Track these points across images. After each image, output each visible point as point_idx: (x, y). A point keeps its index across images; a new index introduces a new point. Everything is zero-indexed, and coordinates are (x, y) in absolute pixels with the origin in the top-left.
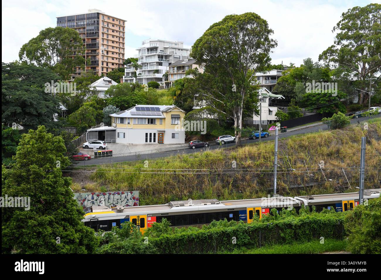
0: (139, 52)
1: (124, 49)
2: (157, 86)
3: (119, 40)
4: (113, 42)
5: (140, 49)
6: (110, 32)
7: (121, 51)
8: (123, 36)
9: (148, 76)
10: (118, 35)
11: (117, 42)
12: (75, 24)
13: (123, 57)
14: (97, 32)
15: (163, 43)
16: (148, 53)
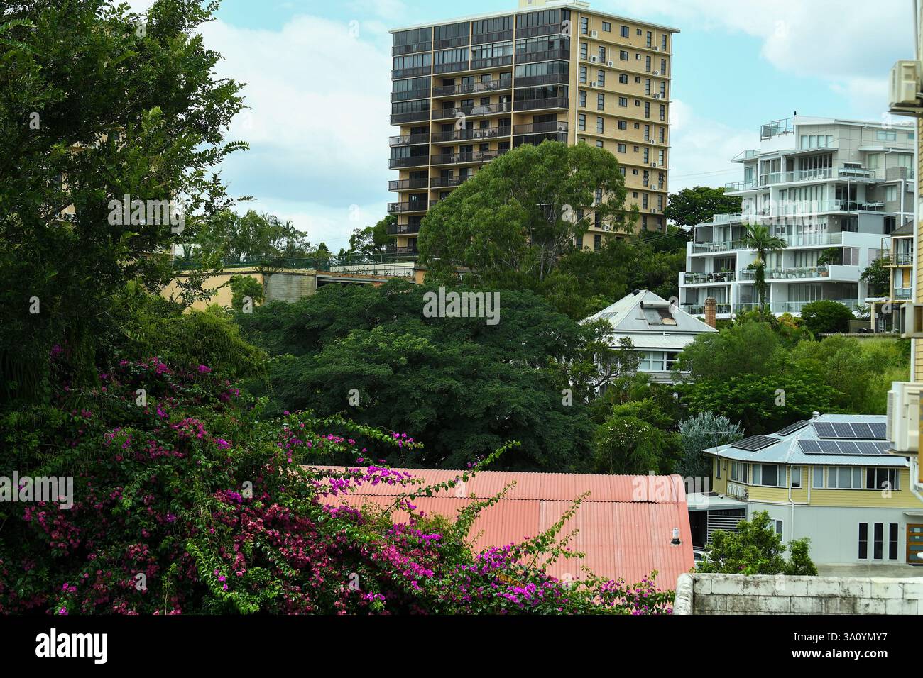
0: (748, 171)
1: (665, 150)
2: (841, 322)
3: (648, 114)
4: (622, 123)
5: (751, 157)
6: (612, 84)
7: (656, 159)
8: (664, 97)
9: (792, 273)
10: (643, 94)
11: (637, 124)
12: (469, 57)
13: (661, 186)
14: (562, 88)
15: (856, 134)
16: (791, 178)
